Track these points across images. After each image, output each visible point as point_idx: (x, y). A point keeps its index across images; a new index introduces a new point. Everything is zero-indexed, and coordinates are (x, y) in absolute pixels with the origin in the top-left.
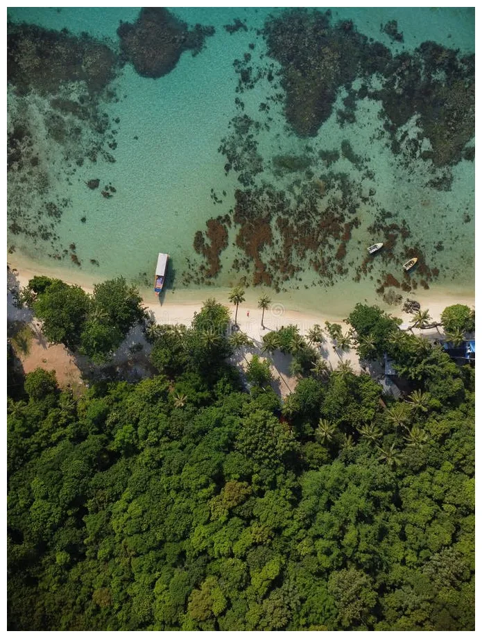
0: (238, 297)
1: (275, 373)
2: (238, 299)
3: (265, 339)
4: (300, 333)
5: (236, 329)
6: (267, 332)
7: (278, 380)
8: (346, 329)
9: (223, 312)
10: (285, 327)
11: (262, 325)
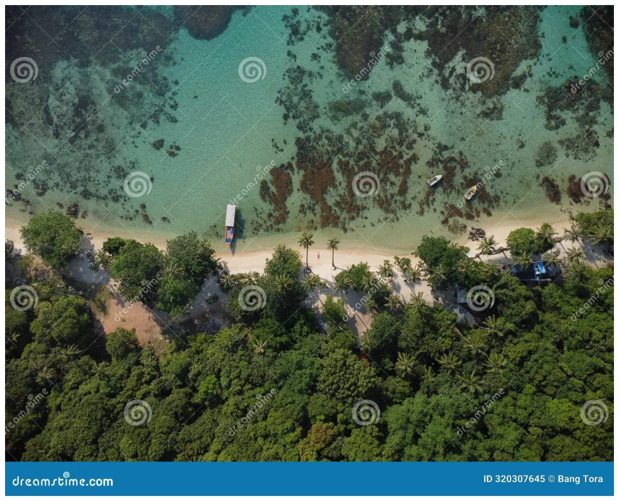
0: (307, 240)
1: (350, 312)
2: (307, 243)
3: (337, 279)
4: (371, 270)
5: (309, 271)
6: (338, 272)
7: (354, 318)
8: (415, 262)
9: (295, 256)
10: (356, 265)
11: (333, 265)
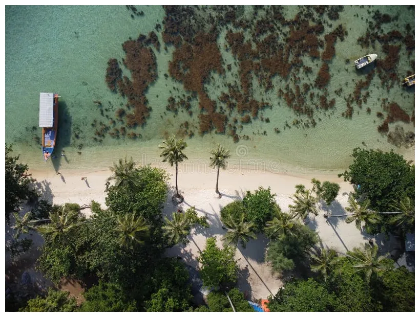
0: (176, 152)
1: (240, 259)
2: (175, 156)
3: (224, 212)
5: (178, 200)
6: (226, 202)
7: (246, 270)
8: (346, 189)
9: (155, 177)
10: (253, 193)
11: (217, 191)
